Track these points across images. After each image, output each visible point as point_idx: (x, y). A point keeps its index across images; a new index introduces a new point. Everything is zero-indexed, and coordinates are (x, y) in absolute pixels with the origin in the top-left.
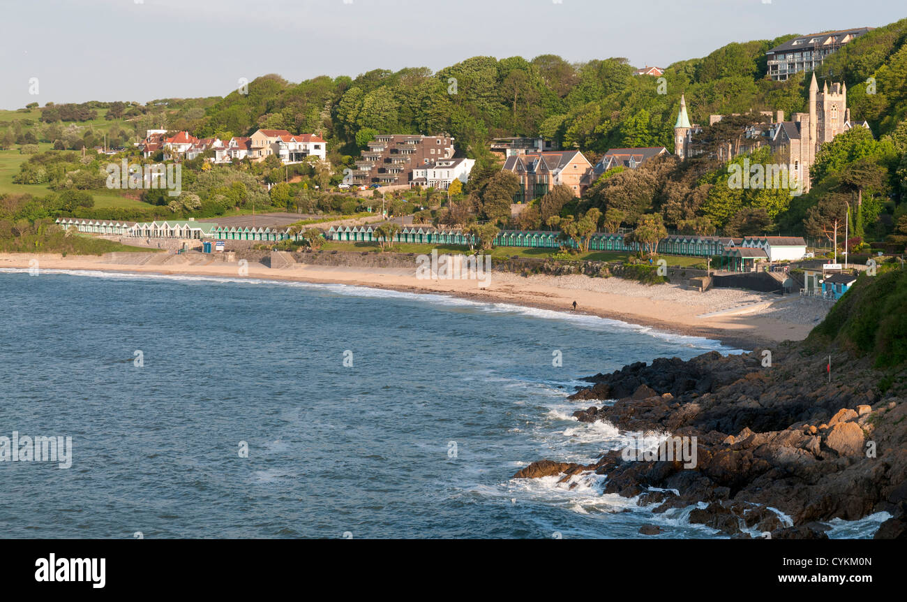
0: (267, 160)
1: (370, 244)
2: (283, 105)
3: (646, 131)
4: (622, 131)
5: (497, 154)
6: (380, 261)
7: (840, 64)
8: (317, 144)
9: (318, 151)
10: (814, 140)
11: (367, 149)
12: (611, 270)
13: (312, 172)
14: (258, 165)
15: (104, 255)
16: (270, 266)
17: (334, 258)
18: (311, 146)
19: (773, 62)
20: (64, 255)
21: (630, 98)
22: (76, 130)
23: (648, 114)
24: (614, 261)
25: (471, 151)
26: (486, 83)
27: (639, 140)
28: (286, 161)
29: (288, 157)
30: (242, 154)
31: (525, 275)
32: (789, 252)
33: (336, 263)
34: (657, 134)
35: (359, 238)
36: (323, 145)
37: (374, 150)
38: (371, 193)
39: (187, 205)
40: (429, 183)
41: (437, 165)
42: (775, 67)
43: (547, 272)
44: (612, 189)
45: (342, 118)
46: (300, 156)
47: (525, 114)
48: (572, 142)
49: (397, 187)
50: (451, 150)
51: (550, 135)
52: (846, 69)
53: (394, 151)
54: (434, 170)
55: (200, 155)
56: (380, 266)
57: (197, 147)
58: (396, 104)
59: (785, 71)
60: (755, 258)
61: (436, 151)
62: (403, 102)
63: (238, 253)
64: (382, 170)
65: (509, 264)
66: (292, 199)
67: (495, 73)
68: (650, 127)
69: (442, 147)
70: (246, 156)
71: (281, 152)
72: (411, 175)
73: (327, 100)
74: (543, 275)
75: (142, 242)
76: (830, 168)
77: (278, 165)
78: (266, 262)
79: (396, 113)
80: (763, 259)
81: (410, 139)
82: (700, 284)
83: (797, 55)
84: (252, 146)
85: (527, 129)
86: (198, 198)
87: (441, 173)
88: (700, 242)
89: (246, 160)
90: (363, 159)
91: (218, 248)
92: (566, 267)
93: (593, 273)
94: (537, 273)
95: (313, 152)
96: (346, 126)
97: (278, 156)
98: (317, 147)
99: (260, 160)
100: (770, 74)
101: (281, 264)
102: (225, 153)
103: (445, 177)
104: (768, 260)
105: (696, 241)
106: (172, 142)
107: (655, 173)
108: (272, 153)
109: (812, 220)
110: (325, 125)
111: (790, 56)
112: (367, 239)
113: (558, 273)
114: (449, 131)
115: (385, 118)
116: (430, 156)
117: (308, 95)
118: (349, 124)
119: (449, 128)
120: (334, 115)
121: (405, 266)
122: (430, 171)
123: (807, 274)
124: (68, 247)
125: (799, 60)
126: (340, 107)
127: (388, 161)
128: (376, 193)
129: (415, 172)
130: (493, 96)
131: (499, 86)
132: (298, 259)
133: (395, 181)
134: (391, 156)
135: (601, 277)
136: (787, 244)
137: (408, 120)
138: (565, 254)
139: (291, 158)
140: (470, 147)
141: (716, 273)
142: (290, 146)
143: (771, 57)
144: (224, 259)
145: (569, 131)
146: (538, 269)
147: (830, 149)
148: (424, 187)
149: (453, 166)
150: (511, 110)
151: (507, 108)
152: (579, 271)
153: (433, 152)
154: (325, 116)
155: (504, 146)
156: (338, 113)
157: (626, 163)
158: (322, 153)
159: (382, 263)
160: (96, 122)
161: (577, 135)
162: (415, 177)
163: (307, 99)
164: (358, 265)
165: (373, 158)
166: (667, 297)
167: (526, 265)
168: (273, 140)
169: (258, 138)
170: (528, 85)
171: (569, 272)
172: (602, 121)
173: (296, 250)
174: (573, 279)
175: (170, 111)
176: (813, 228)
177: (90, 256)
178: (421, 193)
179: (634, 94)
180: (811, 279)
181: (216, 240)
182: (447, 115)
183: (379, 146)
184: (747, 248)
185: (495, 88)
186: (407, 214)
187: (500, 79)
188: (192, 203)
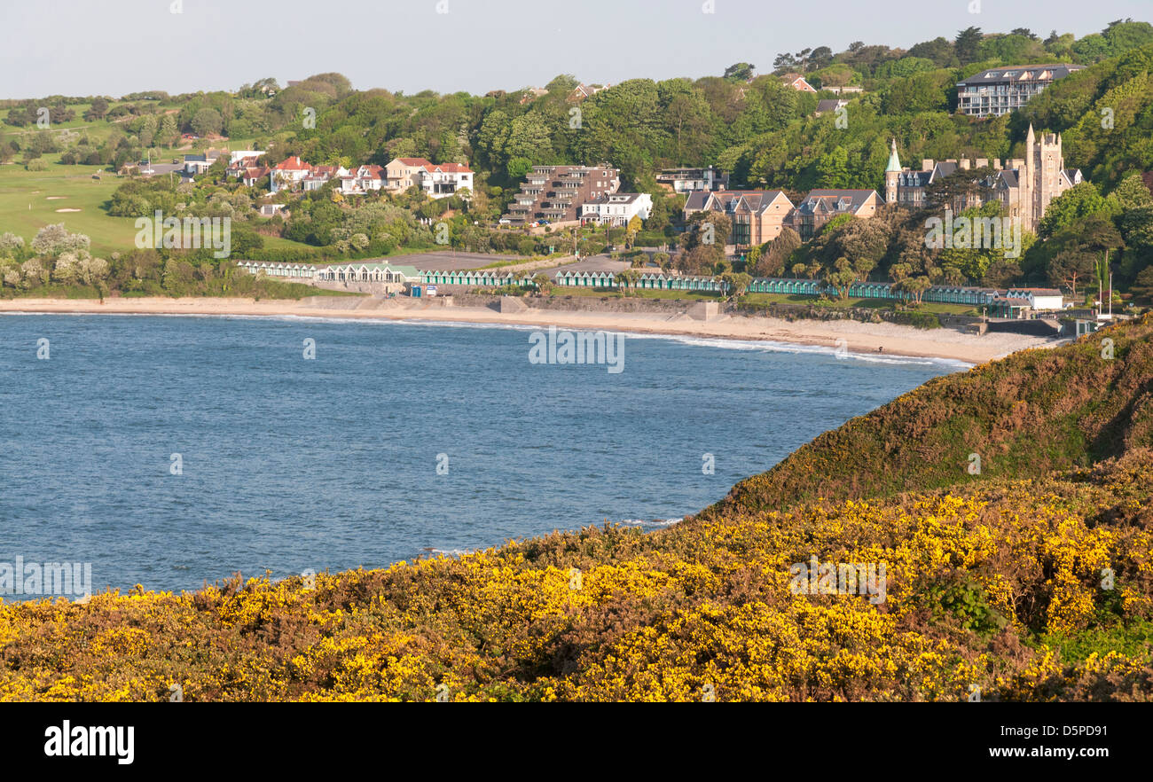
0: (410, 191)
1: (610, 288)
2: (411, 130)
3: (845, 170)
4: (819, 168)
5: (664, 186)
6: (625, 306)
7: (1044, 106)
8: (464, 174)
9: (465, 181)
10: (1031, 188)
11: (526, 181)
12: (882, 316)
13: (464, 206)
14: (399, 197)
15: (303, 300)
16: (500, 311)
17: (570, 302)
18: (458, 177)
19: (965, 95)
20: (257, 300)
21: (818, 132)
22: (70, 137)
23: (846, 152)
24: (883, 308)
25: (639, 184)
26: (649, 109)
27: (838, 179)
28: (431, 194)
29: (432, 188)
30: (376, 184)
31: (791, 320)
32: (1048, 303)
33: (576, 308)
34: (856, 173)
35: (598, 283)
36: (470, 175)
37: (533, 183)
38: (542, 230)
39: (355, 245)
40: (602, 220)
41: (611, 200)
42: (967, 100)
43: (814, 317)
44: (849, 237)
45: (485, 145)
46: (448, 187)
47: (690, 142)
48: (759, 177)
49: (567, 223)
50: (616, 182)
51: (729, 168)
52: (1051, 112)
53: (556, 184)
54: (608, 205)
55: (325, 185)
56: (626, 311)
57: (318, 175)
58: (547, 130)
59: (978, 105)
60: (1021, 307)
61: (603, 184)
62: (555, 128)
63: (456, 297)
64: (546, 205)
65: (771, 310)
66: (458, 236)
67: (657, 98)
68: (849, 165)
69: (608, 180)
70: (382, 187)
71: (425, 184)
72: (579, 211)
73: (462, 123)
74: (809, 321)
75: (339, 286)
76: (1060, 223)
77: (422, 198)
78: (496, 307)
79: (548, 140)
80: (1028, 308)
81: (575, 171)
82: (977, 329)
83: (991, 89)
84: (389, 176)
85: (693, 158)
86: (365, 238)
87: (616, 210)
88: (963, 291)
89: (382, 191)
90: (520, 191)
91: (429, 292)
92: (835, 313)
93: (865, 319)
94: (802, 318)
95: (460, 184)
96: (491, 154)
97: (421, 187)
98: (464, 178)
99: (400, 191)
100: (961, 107)
101: (514, 310)
102: (353, 182)
103: (620, 212)
104: (1032, 309)
105: (959, 291)
106: (283, 169)
107: (889, 222)
108: (412, 184)
109: (1055, 271)
110: (465, 151)
111: (983, 90)
112: (606, 284)
113: (826, 318)
114: (611, 161)
115: (538, 146)
116: (597, 190)
117: (440, 117)
118: (494, 152)
119: (613, 158)
120: (474, 141)
121: (654, 311)
122: (603, 207)
123: (1078, 322)
124: (260, 291)
125: (993, 94)
126: (480, 131)
127: (551, 194)
128: (548, 229)
129: (584, 206)
130: (657, 123)
131: (663, 112)
132: (529, 303)
133: (563, 217)
134: (554, 190)
135: (873, 322)
136: (1047, 295)
137: (563, 148)
138: (826, 301)
139: (436, 190)
140: (637, 180)
141: (990, 320)
142: (434, 177)
143: (962, 89)
144: (442, 303)
145: (755, 165)
146: (803, 315)
147: (1059, 203)
148: (597, 224)
149: (629, 202)
150: (675, 137)
151: (670, 135)
152: (848, 317)
153: (599, 184)
154: (463, 141)
155: (672, 178)
156: (479, 139)
157: (835, 206)
158: (469, 184)
159: (628, 308)
160: (71, 123)
161: (764, 170)
162: (585, 212)
163: (439, 122)
164: (600, 309)
165: (534, 191)
166: (951, 340)
167: (791, 311)
168: (415, 170)
169: (394, 167)
170: (693, 111)
171: (837, 318)
172: (792, 156)
173: (522, 295)
174: (843, 324)
175: (164, 111)
176: (1056, 279)
177: (288, 301)
178: (597, 230)
179: (823, 128)
180: (1082, 326)
181: (424, 285)
182: (609, 144)
183: (539, 177)
184: (1012, 297)
185: (659, 114)
186: (595, 254)
187: (663, 103)
188: (360, 242)
